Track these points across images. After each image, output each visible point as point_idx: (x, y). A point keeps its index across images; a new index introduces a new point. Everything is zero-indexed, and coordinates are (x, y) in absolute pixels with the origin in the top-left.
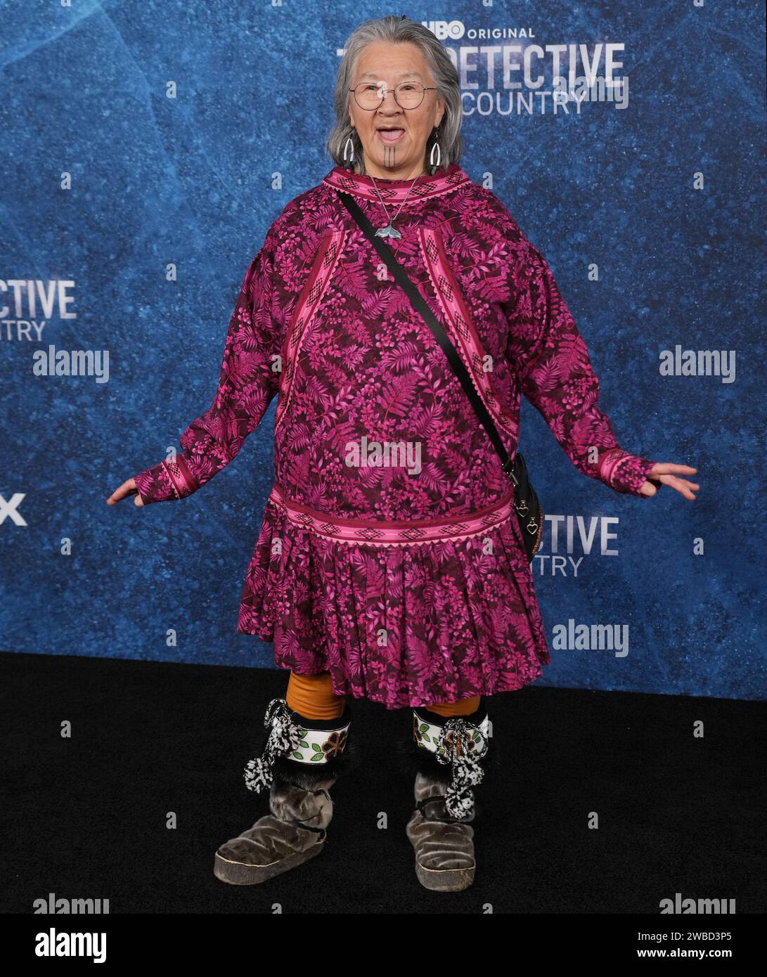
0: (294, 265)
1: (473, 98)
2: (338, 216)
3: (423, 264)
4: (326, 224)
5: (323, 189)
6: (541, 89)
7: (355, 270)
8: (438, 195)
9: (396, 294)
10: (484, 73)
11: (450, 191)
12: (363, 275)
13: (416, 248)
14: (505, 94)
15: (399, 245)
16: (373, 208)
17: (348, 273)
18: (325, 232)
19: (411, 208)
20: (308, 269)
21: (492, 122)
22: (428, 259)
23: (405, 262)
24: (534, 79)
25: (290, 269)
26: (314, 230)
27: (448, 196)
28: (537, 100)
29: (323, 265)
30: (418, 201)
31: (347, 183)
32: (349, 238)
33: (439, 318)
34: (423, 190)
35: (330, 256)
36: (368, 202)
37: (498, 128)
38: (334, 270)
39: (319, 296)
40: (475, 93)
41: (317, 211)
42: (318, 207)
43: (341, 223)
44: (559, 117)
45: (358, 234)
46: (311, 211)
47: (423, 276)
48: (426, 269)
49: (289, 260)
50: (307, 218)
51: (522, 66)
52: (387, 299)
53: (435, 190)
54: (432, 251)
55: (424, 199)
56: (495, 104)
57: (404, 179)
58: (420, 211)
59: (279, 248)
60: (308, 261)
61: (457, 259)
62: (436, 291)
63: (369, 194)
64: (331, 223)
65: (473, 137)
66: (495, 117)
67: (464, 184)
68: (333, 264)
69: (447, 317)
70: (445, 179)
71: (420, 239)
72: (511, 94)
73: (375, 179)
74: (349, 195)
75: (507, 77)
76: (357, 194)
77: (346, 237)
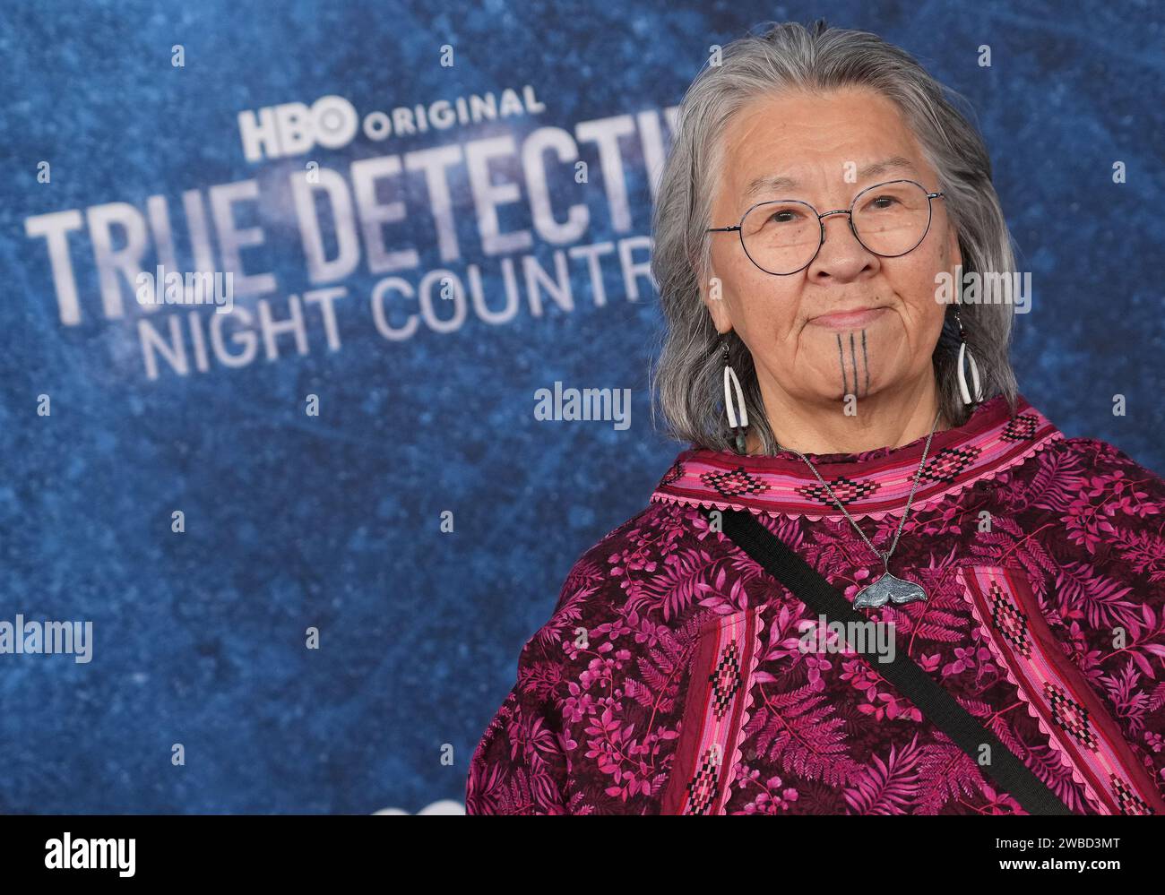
0: (625, 725)
1: (406, 289)
2: (722, 574)
3: (993, 660)
4: (694, 599)
5: (662, 514)
6: (586, 240)
7: (806, 706)
8: (988, 476)
9: (935, 755)
10: (426, 220)
11: (1018, 461)
12: (831, 716)
13: (963, 622)
14: (490, 269)
15: (914, 620)
16: (818, 536)
17: (787, 720)
18: (696, 623)
19: (923, 516)
20: (671, 727)
21: (469, 347)
22: (1002, 646)
23: (941, 665)
24: (561, 216)
25: (615, 737)
26: (663, 622)
27: (1016, 473)
28: (578, 271)
29: (710, 711)
30: (938, 498)
31: (734, 484)
32: (768, 625)
33: (1069, 799)
34: (946, 466)
35: (726, 682)
36: (804, 521)
37: (487, 360)
38: (746, 718)
39: (718, 795)
40: (412, 277)
41: (660, 571)
42: (661, 561)
43: (735, 589)
44: (644, 306)
45: (792, 611)
46: (643, 574)
47: (1000, 693)
48: (1003, 673)
49: (606, 714)
50: (636, 595)
51: (523, 188)
52: (913, 772)
53: (979, 463)
54: (1009, 622)
55: (955, 490)
56: (469, 299)
57: (890, 445)
58: (952, 522)
59: (572, 685)
60: (664, 706)
61: (1080, 636)
62: (1044, 727)
63: (802, 500)
64: (708, 595)
65: (424, 393)
66: (475, 331)
67: (1047, 440)
68: (739, 703)
69: (1090, 794)
70: (998, 430)
71: (968, 597)
72: (507, 267)
73: (809, 456)
74: (745, 513)
75: (488, 223)
76: (766, 506)
77: (760, 625)
